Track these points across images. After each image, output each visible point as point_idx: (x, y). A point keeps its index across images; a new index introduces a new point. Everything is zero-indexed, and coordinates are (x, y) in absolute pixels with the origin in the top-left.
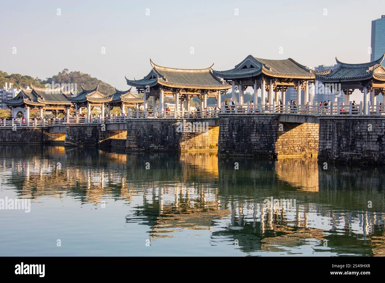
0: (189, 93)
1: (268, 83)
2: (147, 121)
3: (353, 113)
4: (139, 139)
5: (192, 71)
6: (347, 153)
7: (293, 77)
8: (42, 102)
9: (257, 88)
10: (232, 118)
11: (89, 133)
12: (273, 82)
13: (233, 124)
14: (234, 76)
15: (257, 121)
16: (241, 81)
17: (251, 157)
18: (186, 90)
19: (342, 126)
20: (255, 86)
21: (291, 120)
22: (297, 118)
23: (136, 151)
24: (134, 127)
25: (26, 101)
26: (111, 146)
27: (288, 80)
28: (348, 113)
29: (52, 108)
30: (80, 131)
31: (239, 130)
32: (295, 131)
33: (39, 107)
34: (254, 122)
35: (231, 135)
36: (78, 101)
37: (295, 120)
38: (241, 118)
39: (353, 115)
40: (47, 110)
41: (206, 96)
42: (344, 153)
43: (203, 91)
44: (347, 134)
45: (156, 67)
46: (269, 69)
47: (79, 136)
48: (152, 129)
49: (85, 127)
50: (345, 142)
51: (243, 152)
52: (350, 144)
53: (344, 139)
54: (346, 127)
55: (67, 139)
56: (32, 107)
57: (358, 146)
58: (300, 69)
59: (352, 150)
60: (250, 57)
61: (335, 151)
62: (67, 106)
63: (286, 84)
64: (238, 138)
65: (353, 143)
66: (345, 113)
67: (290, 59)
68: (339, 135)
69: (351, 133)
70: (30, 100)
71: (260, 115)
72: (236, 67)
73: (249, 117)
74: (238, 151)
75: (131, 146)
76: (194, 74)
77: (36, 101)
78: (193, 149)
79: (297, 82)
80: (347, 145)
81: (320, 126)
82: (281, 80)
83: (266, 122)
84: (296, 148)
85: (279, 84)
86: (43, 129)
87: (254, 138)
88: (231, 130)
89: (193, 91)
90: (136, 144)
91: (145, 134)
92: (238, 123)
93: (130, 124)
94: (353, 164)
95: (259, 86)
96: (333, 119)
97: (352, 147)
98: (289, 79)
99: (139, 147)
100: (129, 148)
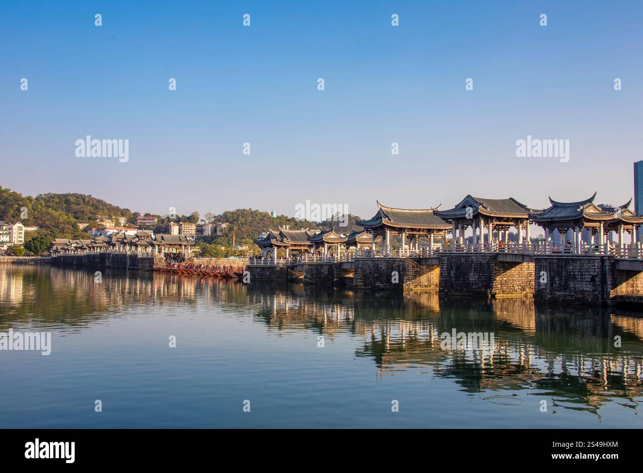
0: (414, 233)
1: (486, 223)
2: (374, 260)
3: (565, 253)
4: (365, 277)
5: (418, 211)
6: (560, 293)
7: (513, 217)
8: (288, 242)
9: (476, 228)
10: (450, 257)
11: (325, 271)
12: (492, 221)
13: (451, 263)
14: (453, 215)
15: (475, 260)
16: (460, 221)
17: (470, 296)
18: (413, 230)
19: (555, 265)
20: (474, 225)
21: (509, 259)
22: (514, 256)
23: (363, 289)
24: (360, 266)
25: (273, 241)
26: (345, 284)
27: (508, 220)
28: (561, 252)
29: (297, 248)
30: (317, 270)
31: (458, 269)
32: (514, 271)
33: (286, 247)
34: (472, 261)
35: (449, 274)
36: (316, 241)
37: (512, 260)
38: (459, 257)
39: (566, 254)
40: (293, 250)
41: (432, 235)
42: (557, 293)
43: (430, 231)
44: (559, 274)
45: (383, 208)
46: (486, 208)
47: (316, 274)
48: (377, 268)
49: (321, 266)
50: (558, 282)
51: (461, 291)
52: (563, 284)
53: (556, 279)
54: (559, 266)
55: (305, 277)
56: (279, 247)
57: (571, 286)
58: (520, 208)
59: (565, 290)
60: (469, 196)
61: (548, 290)
62: (310, 246)
63: (506, 223)
64: (457, 277)
65: (566, 282)
66: (558, 253)
67: (511, 199)
68: (552, 275)
69: (564, 272)
70: (277, 240)
71: (477, 254)
72: (456, 206)
73: (468, 256)
74: (456, 291)
75: (358, 284)
76: (421, 214)
77: (282, 241)
78: (419, 288)
79: (518, 222)
80: (560, 285)
81: (536, 266)
82: (499, 219)
83: (484, 262)
84: (516, 288)
85: (499, 223)
86: (288, 267)
87: (473, 277)
88: (449, 269)
89: (419, 230)
90: (362, 282)
91: (371, 273)
92: (456, 262)
93: (357, 263)
94: (566, 304)
95: (478, 225)
96: (547, 259)
97: (566, 287)
98: (508, 218)
99: (365, 285)
100: (356, 286)
